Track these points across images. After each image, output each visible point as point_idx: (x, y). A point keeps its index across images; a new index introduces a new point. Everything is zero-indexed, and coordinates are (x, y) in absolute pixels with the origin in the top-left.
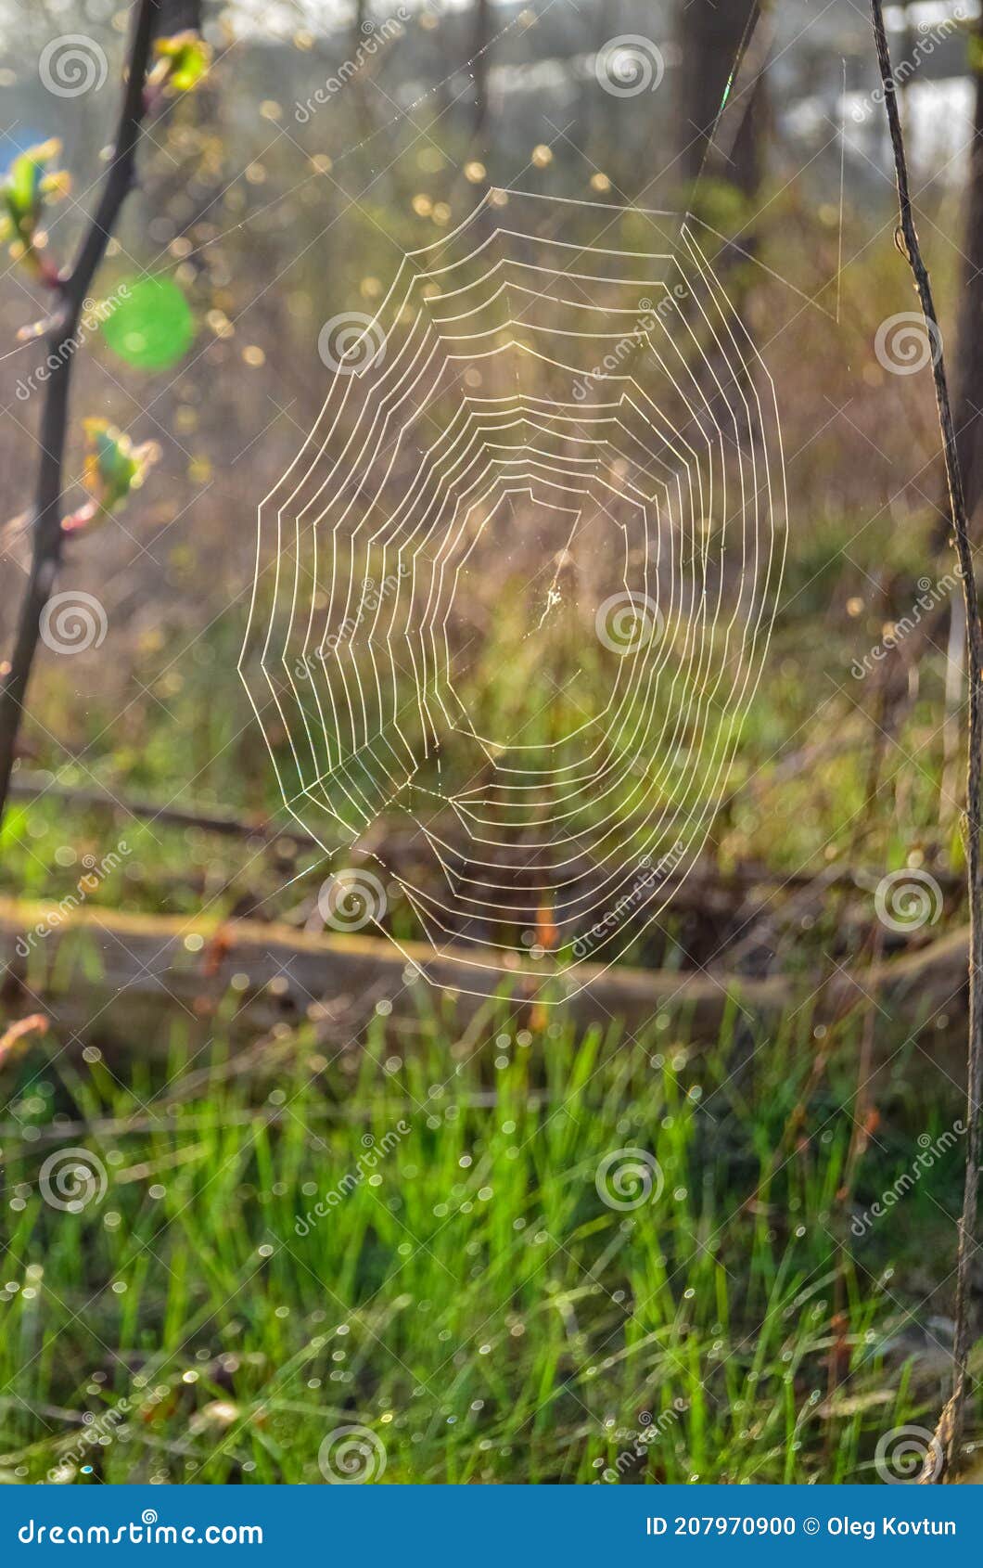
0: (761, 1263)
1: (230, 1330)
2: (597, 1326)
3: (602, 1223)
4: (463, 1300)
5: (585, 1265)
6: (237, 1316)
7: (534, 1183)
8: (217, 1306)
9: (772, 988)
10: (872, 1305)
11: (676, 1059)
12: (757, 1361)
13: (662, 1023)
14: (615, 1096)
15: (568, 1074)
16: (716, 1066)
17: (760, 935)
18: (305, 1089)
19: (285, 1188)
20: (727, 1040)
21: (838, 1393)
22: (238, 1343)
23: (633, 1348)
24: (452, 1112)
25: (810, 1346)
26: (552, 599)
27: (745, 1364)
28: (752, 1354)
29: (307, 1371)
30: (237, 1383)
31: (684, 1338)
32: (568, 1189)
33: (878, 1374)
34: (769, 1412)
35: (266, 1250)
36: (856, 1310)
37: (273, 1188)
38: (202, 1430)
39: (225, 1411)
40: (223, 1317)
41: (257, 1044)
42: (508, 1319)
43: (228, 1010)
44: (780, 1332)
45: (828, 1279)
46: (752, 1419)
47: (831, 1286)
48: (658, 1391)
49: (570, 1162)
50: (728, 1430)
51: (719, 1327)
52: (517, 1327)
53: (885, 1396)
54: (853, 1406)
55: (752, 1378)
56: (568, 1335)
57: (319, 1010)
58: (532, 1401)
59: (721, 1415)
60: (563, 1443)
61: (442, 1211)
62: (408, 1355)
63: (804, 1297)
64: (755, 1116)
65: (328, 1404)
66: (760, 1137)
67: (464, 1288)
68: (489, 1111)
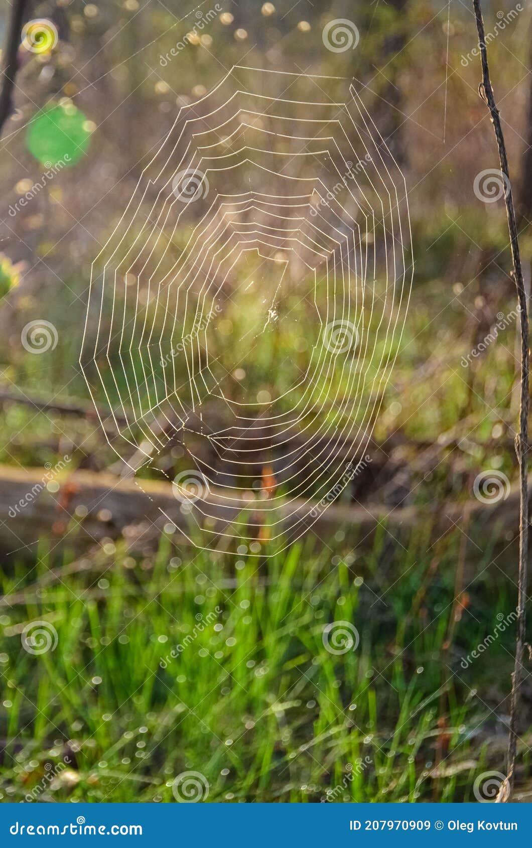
0: (398, 684)
1: (76, 726)
2: (297, 723)
3: (301, 660)
4: (216, 709)
5: (290, 687)
6: (79, 719)
7: (260, 636)
8: (66, 714)
9: (406, 514)
10: (464, 710)
11: (348, 559)
12: (394, 745)
13: (340, 537)
14: (310, 581)
15: (282, 568)
16: (371, 562)
17: (401, 479)
18: (120, 578)
19: (109, 641)
20: (379, 547)
21: (442, 763)
22: (80, 735)
23: (318, 739)
24: (210, 591)
25: (426, 735)
26: (271, 314)
27: (386, 747)
28: (391, 740)
29: (122, 753)
30: (78, 759)
31: (350, 730)
32: (280, 640)
33: (466, 751)
34: (401, 774)
35: (96, 680)
36: (454, 713)
37: (101, 640)
38: (58, 788)
39: (71, 776)
40: (70, 720)
41: (91, 550)
42: (243, 719)
43: (74, 527)
44: (409, 726)
45: (437, 694)
46: (391, 779)
47: (439, 698)
48: (333, 764)
49: (282, 624)
50: (376, 786)
51: (372, 724)
52: (250, 724)
53: (470, 765)
54: (451, 771)
55: (391, 755)
56: (280, 728)
57: (131, 531)
58: (259, 769)
59: (371, 777)
60: (277, 794)
61: (204, 653)
62: (183, 742)
63: (423, 705)
64: (395, 593)
65: (135, 772)
66: (398, 606)
67: (217, 701)
68: (233, 591)
